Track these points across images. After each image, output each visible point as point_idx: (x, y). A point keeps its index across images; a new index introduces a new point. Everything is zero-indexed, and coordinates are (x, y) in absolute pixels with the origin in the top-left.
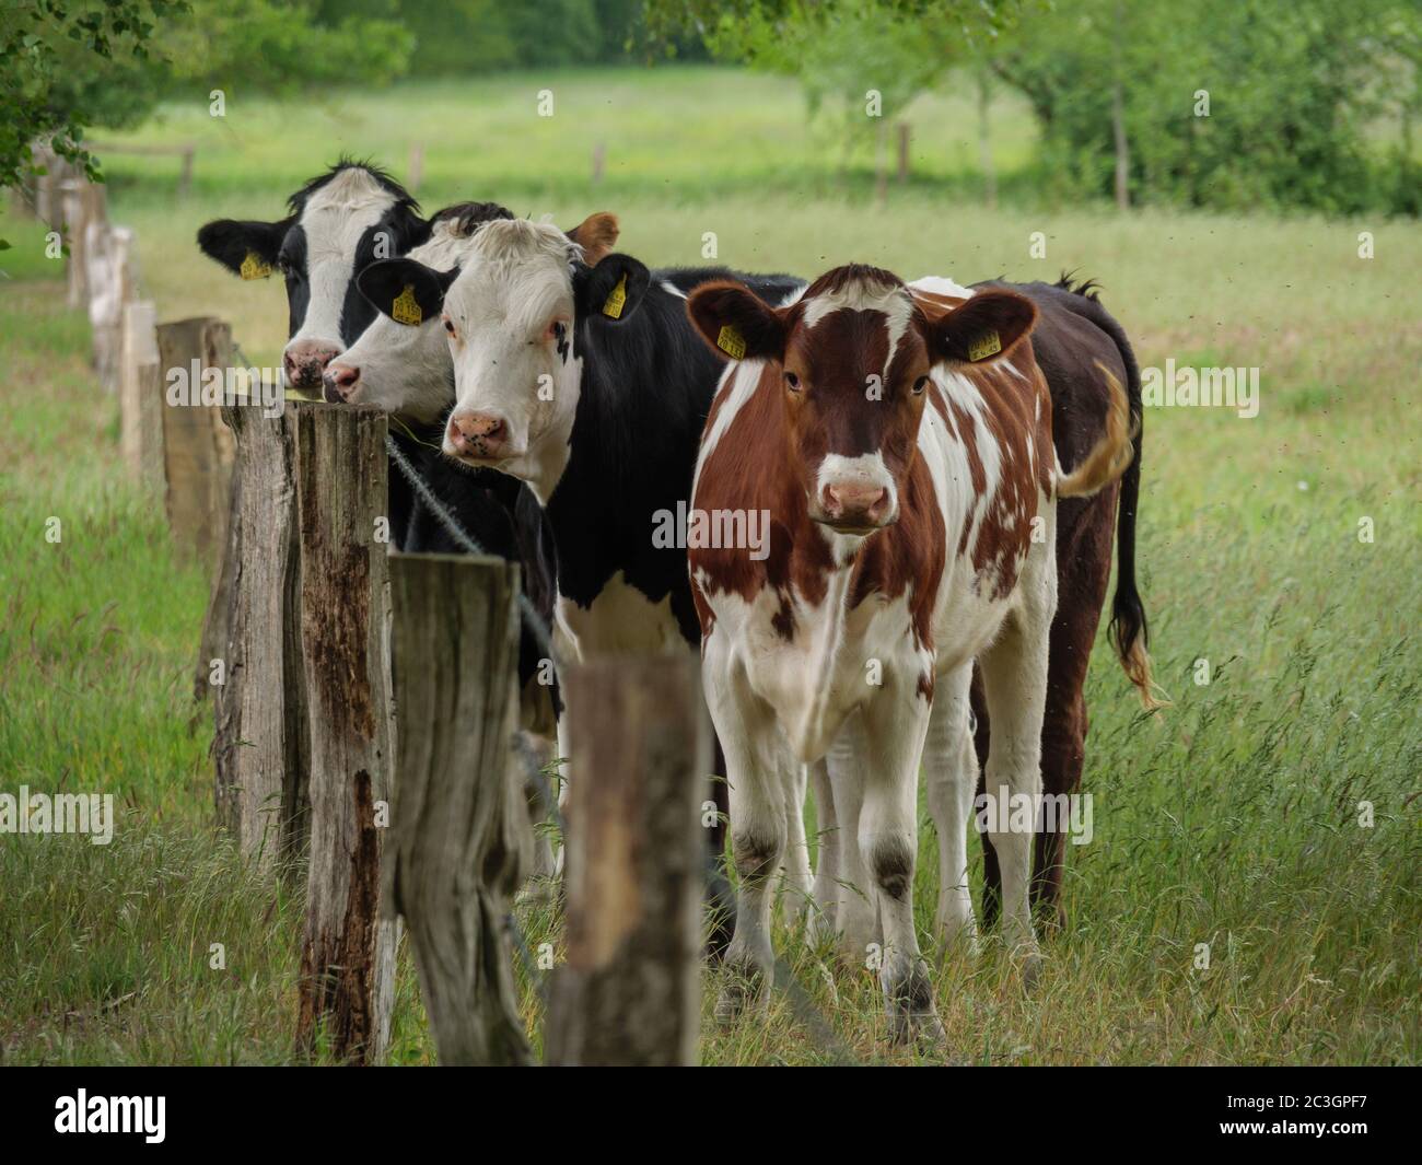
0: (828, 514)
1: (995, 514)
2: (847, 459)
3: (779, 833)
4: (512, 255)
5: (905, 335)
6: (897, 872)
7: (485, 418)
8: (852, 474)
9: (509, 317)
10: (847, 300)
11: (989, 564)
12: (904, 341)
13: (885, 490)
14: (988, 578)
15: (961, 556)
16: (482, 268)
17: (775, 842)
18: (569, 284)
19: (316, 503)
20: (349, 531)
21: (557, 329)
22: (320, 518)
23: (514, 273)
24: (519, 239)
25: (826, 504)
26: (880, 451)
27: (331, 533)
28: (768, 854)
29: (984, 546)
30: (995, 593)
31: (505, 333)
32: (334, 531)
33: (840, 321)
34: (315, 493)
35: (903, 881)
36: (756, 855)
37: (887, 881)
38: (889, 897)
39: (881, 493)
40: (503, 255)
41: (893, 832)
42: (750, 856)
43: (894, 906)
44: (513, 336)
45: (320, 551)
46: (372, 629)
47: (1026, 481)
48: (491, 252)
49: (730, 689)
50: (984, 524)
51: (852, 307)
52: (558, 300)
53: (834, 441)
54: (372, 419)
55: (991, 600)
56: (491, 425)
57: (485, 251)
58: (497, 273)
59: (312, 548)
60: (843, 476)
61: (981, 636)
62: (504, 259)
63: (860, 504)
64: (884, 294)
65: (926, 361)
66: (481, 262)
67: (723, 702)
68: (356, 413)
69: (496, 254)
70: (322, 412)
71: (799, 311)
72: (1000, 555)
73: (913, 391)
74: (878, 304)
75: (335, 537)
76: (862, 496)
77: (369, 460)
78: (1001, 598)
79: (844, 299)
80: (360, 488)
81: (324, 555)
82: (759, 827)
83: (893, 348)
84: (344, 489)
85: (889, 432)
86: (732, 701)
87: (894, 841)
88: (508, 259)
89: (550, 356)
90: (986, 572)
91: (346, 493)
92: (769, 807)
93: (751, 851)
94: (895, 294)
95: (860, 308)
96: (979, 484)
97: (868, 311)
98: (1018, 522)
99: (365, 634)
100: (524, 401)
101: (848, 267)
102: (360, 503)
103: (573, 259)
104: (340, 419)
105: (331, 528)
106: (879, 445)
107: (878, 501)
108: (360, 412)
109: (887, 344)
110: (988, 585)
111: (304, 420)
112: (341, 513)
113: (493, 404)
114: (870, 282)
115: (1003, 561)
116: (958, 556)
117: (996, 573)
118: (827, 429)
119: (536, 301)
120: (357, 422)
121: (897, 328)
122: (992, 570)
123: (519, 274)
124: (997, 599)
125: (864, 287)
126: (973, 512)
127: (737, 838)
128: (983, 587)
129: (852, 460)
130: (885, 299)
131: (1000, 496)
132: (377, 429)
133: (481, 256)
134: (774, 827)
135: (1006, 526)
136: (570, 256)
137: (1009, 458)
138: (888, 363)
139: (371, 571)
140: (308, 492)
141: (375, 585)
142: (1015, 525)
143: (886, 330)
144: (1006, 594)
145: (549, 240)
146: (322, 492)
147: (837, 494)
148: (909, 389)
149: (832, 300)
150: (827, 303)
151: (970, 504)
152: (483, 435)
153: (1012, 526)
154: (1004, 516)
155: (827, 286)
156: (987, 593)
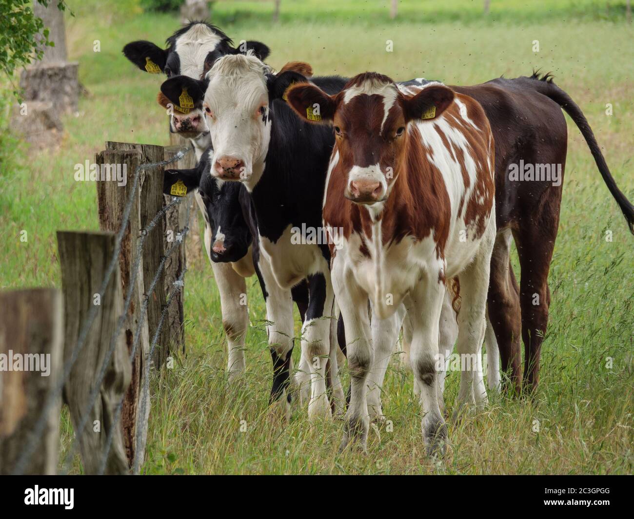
0: (353, 196)
1: (474, 197)
2: (362, 168)
3: (371, 354)
4: (236, 73)
5: (393, 107)
6: (429, 372)
7: (233, 160)
8: (364, 176)
9: (238, 105)
10: (364, 89)
11: (472, 222)
12: (392, 111)
13: (381, 184)
14: (472, 229)
15: (459, 219)
16: (222, 80)
17: (369, 359)
18: (265, 86)
19: (105, 199)
20: (121, 212)
21: (262, 110)
22: (107, 206)
23: (239, 82)
24: (240, 65)
25: (352, 191)
26: (378, 164)
27: (112, 214)
28: (366, 365)
29: (470, 213)
30: (475, 237)
31: (238, 114)
32: (114, 212)
33: (360, 100)
34: (105, 194)
35: (432, 376)
36: (359, 366)
37: (425, 376)
38: (426, 385)
39: (378, 185)
40: (232, 74)
41: (427, 352)
42: (356, 366)
43: (428, 390)
44: (241, 115)
45: (107, 223)
46: (132, 261)
47: (488, 180)
48: (226, 72)
49: (345, 284)
50: (469, 202)
51: (366, 93)
52: (262, 95)
53: (356, 160)
54: (131, 158)
55: (473, 240)
56: (236, 162)
57: (223, 71)
58: (230, 83)
59: (104, 221)
60: (360, 177)
61: (468, 257)
62: (233, 75)
63: (368, 190)
64: (383, 86)
65: (403, 120)
66: (221, 77)
67: (342, 291)
68: (124, 155)
69: (228, 73)
70: (107, 155)
71: (341, 97)
72: (477, 217)
73: (396, 134)
74: (379, 92)
75: (114, 216)
76: (368, 187)
77: (130, 178)
78: (478, 238)
79: (363, 89)
80: (125, 192)
81: (109, 225)
82: (361, 352)
83: (386, 114)
84: (118, 192)
85: (384, 154)
86: (346, 290)
87: (427, 357)
88: (235, 75)
89: (259, 123)
90: (470, 226)
91: (119, 194)
92: (366, 342)
93: (358, 364)
94: (388, 87)
95: (370, 94)
96: (467, 183)
97: (374, 95)
98: (485, 200)
99: (129, 263)
100: (249, 147)
101: (365, 74)
102: (126, 199)
103: (266, 73)
104: (115, 157)
105: (112, 211)
106: (378, 161)
107: (377, 189)
108: (125, 154)
109: (383, 112)
110: (472, 232)
111: (99, 159)
112: (117, 204)
113: (236, 151)
114: (375, 81)
115: (479, 220)
116: (457, 219)
117: (475, 227)
118: (353, 154)
119: (251, 97)
120: (124, 159)
121: (389, 104)
122: (473, 225)
123: (242, 82)
124: (476, 239)
125: (372, 83)
126: (464, 197)
127: (350, 357)
128: (469, 234)
129: (364, 169)
130: (383, 89)
131: (477, 188)
132: (133, 162)
133: (220, 74)
134: (368, 352)
135: (480, 203)
136: (264, 72)
137: (480, 168)
138: (384, 121)
139: (132, 232)
140: (101, 194)
141: (133, 239)
142: (484, 202)
143: (383, 105)
144: (480, 237)
145: (254, 64)
146: (108, 193)
147: (356, 185)
148: (395, 133)
149: (357, 90)
150: (355, 91)
151: (462, 193)
152: (233, 168)
153: (483, 203)
154: (479, 197)
155: (355, 83)
156: (471, 237)
